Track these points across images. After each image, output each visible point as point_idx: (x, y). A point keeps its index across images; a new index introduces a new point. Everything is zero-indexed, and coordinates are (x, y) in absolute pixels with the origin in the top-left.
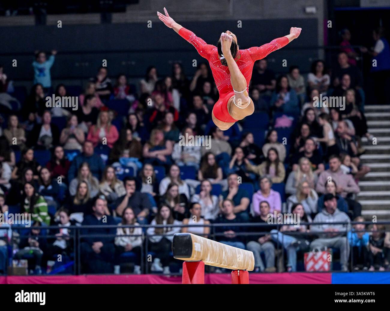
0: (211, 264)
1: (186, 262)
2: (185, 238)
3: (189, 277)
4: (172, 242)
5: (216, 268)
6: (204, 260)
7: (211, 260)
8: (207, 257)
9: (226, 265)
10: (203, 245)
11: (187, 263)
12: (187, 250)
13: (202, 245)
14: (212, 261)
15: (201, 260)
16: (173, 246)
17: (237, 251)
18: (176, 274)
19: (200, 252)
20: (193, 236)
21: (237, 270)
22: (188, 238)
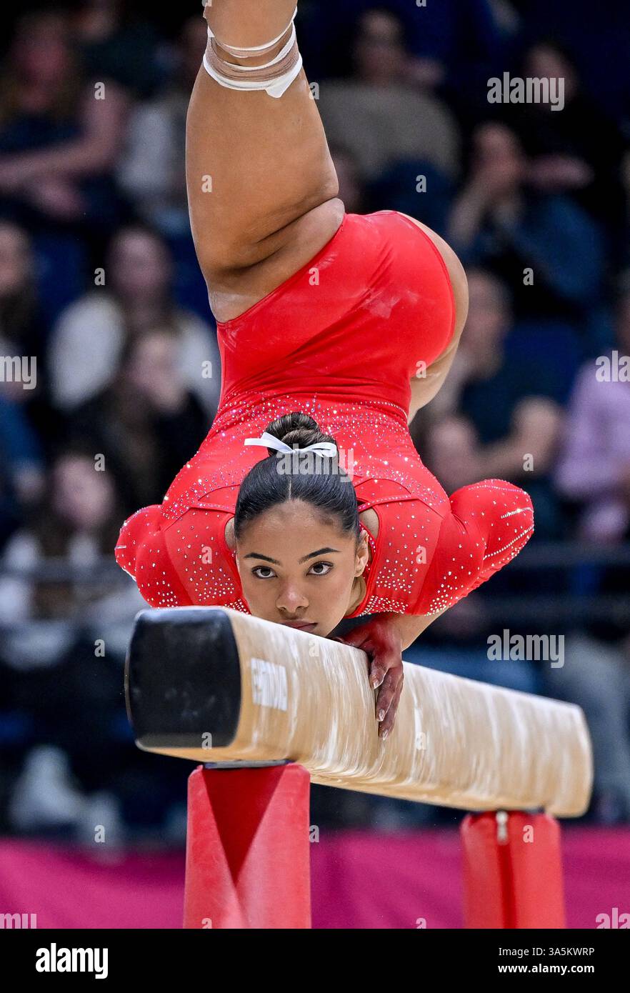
0: (345, 779)
1: (205, 771)
2: (201, 637)
3: (223, 857)
4: (127, 657)
5: (374, 801)
6: (308, 756)
7: (346, 758)
8: (323, 739)
9: (429, 786)
10: (300, 675)
11: (216, 776)
12: (212, 700)
13: (295, 675)
14: (350, 765)
15: (289, 760)
16: (135, 680)
17: (490, 702)
18: (150, 844)
19: (284, 715)
20: (245, 624)
21: (492, 814)
22: (214, 636)
